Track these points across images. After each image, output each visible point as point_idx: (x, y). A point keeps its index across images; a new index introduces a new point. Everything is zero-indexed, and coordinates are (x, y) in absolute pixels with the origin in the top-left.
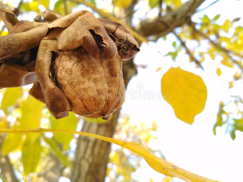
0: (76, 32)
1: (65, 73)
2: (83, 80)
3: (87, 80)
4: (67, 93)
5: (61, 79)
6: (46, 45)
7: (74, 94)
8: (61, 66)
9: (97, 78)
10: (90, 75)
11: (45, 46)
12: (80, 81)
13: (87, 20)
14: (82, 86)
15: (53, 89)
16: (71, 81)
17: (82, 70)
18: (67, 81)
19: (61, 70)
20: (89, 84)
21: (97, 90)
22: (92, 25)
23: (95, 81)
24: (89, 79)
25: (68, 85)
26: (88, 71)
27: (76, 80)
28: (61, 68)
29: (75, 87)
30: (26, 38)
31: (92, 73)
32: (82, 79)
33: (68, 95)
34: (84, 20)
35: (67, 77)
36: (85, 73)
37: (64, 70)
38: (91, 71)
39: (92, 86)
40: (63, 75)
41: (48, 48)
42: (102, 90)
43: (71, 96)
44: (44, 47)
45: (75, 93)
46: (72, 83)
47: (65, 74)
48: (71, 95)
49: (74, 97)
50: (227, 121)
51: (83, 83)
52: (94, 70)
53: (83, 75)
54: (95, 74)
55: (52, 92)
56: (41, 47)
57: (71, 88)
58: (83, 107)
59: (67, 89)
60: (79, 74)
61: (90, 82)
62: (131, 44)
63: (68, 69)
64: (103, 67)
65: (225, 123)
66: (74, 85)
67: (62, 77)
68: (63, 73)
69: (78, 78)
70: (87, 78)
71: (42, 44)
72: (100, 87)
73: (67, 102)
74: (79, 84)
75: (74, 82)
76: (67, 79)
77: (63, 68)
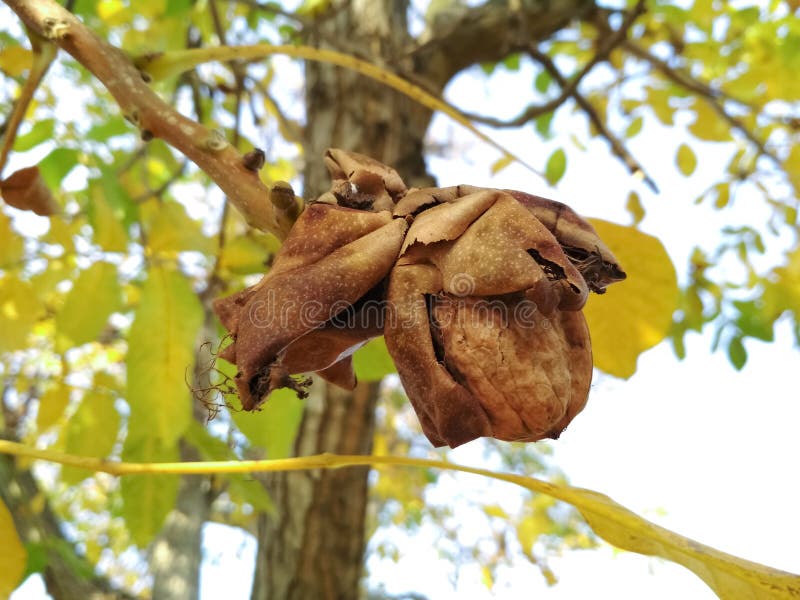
0: (508, 265)
1: (474, 350)
2: (520, 366)
3: (531, 367)
4: (481, 395)
5: (464, 365)
6: (409, 279)
7: (500, 398)
8: (459, 332)
9: (551, 360)
10: (535, 352)
11: (406, 281)
12: (516, 371)
13: (516, 224)
14: (520, 382)
15: (454, 390)
16: (492, 370)
17: (515, 343)
18: (483, 369)
19: (460, 342)
20: (535, 376)
21: (554, 388)
22: (533, 237)
23: (547, 366)
24: (534, 364)
25: (485, 379)
26: (528, 345)
27: (506, 369)
28: (459, 337)
29: (503, 382)
30: (367, 268)
31: (539, 348)
32: (518, 364)
33: (484, 401)
34: (509, 225)
35: (481, 360)
36: (522, 350)
37: (469, 343)
38: (537, 343)
39: (543, 380)
40: (468, 355)
41: (416, 287)
42: (563, 384)
43: (491, 403)
44: (406, 285)
45: (501, 395)
46: (494, 374)
47: (474, 353)
48: (493, 400)
49: (501, 405)
50: (718, 310)
51: (522, 373)
52: (541, 341)
53: (520, 355)
54: (545, 350)
55: (452, 397)
56: (397, 285)
57: (492, 384)
58: (521, 426)
59: (482, 388)
60: (511, 353)
61: (536, 371)
62: (607, 263)
63: (483, 341)
64: (556, 329)
65: (711, 319)
66: (501, 378)
67: (469, 361)
68: (469, 351)
69: (509, 363)
70: (528, 361)
71: (399, 276)
72: (558, 380)
73: (483, 417)
74: (513, 377)
75: (501, 372)
76: (482, 364)
77: (465, 338)
